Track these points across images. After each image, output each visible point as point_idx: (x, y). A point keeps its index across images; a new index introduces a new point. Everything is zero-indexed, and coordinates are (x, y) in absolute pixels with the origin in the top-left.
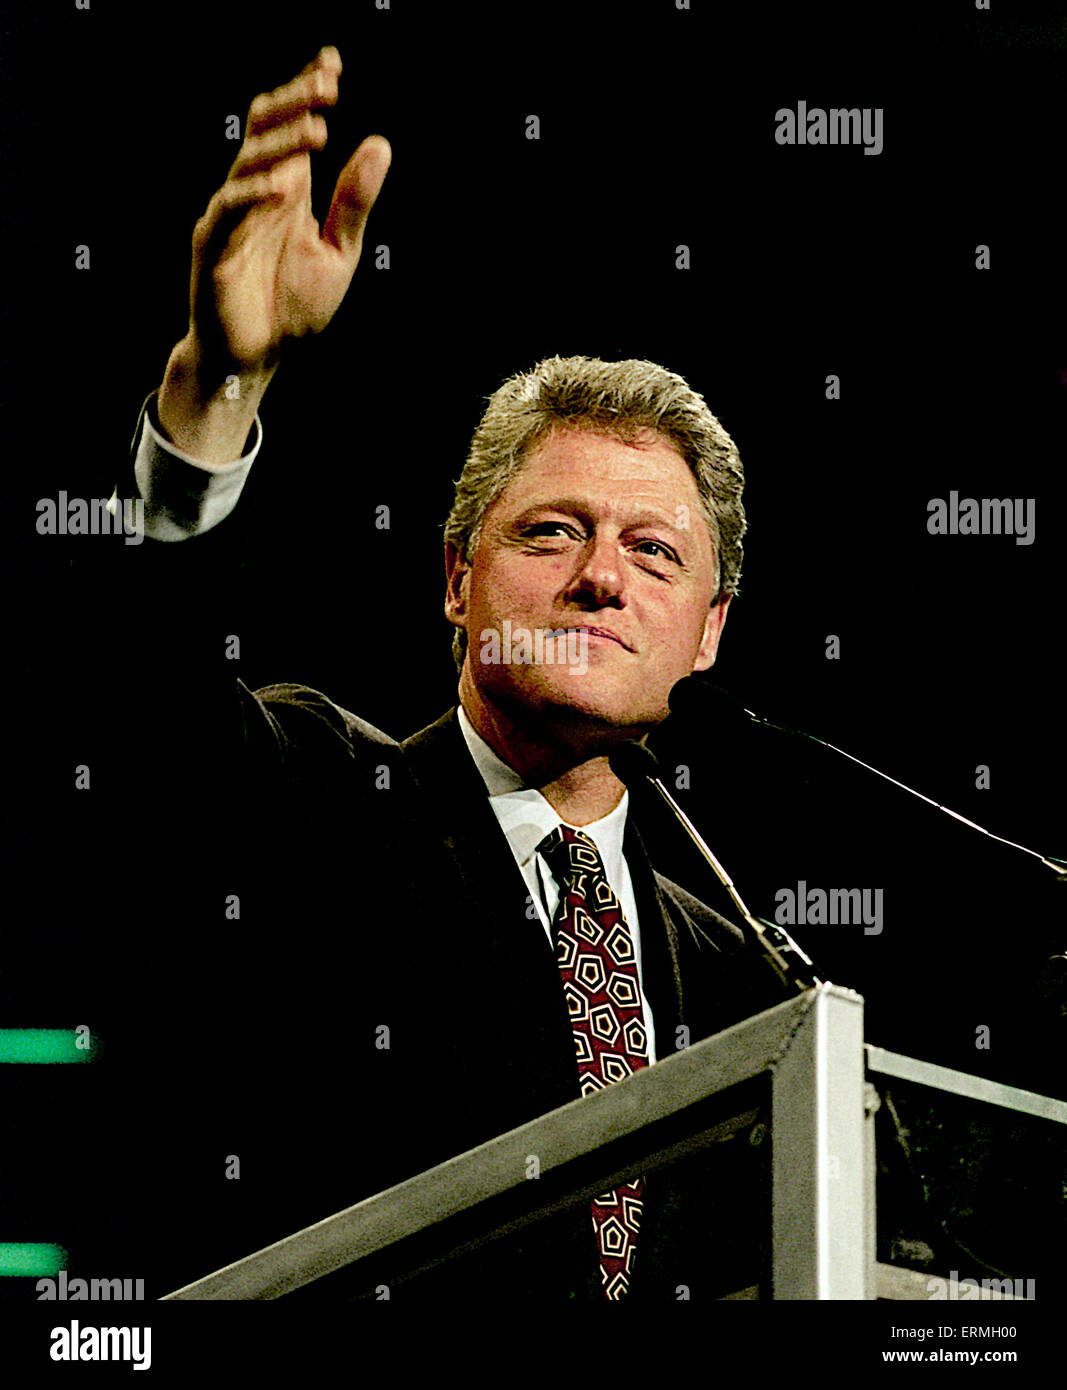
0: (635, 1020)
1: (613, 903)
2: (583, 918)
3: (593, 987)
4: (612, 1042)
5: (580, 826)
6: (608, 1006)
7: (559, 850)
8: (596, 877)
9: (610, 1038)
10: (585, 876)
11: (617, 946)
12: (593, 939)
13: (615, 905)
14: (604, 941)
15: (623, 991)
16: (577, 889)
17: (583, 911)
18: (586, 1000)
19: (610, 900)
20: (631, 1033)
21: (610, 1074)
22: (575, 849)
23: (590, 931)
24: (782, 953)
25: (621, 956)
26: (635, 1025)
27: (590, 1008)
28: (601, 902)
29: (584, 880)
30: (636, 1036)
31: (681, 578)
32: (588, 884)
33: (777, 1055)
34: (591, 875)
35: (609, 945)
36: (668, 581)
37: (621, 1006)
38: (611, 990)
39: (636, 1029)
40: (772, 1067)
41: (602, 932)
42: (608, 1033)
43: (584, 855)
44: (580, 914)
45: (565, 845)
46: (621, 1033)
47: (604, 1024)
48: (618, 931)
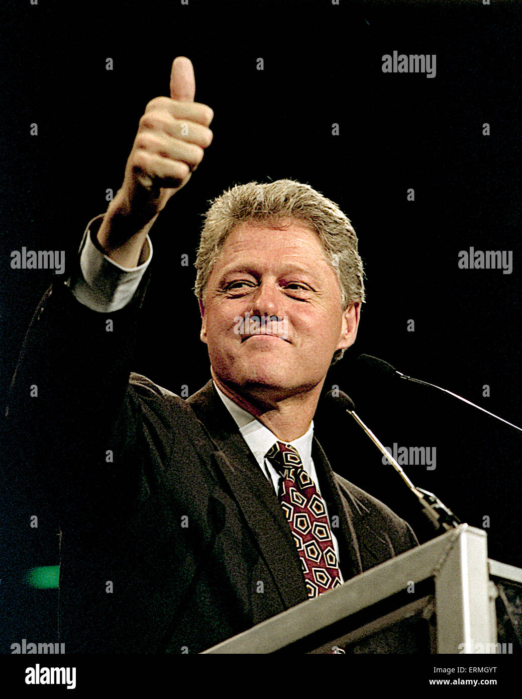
0: (329, 548)
1: (311, 483)
2: (294, 493)
3: (304, 531)
4: (318, 561)
5: (288, 442)
6: (314, 541)
7: (277, 456)
8: (300, 470)
9: (317, 559)
10: (294, 470)
11: (315, 507)
12: (302, 504)
13: (311, 484)
14: (308, 505)
15: (321, 532)
16: (289, 477)
17: (295, 489)
18: (301, 539)
19: (309, 482)
20: (328, 555)
21: (319, 580)
22: (286, 455)
23: (299, 500)
24: (435, 508)
25: (318, 513)
26: (329, 551)
27: (304, 543)
28: (303, 483)
29: (293, 472)
30: (330, 557)
31: (317, 299)
32: (295, 473)
33: (438, 567)
34: (297, 468)
35: (311, 507)
36: (308, 302)
37: (320, 541)
38: (314, 532)
39: (330, 553)
40: (435, 573)
41: (306, 500)
42: (315, 557)
43: (292, 458)
44: (293, 491)
45: (281, 453)
46: (322, 556)
47: (312, 552)
48: (315, 499)
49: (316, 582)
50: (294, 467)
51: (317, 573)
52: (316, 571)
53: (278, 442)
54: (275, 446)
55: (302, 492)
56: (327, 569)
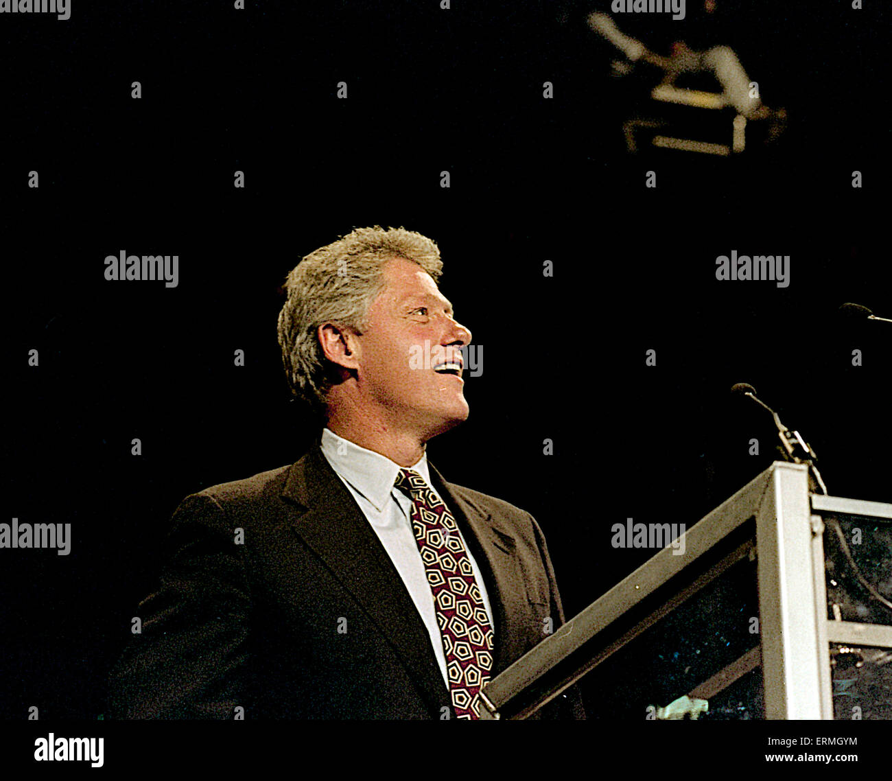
0: (463, 558)
1: (440, 502)
2: (425, 512)
4: (454, 571)
6: (448, 554)
8: (427, 491)
10: (422, 491)
11: (447, 523)
12: (433, 522)
15: (454, 545)
16: (419, 498)
17: (424, 509)
18: (436, 553)
19: (438, 501)
20: (463, 565)
21: (455, 588)
25: (450, 527)
26: (464, 561)
28: (433, 503)
29: (422, 493)
30: (466, 566)
33: (758, 506)
34: (424, 490)
38: (448, 545)
39: (465, 563)
42: (451, 567)
43: (418, 481)
44: (423, 511)
45: (406, 479)
46: (458, 566)
47: (448, 563)
48: (446, 516)
49: (452, 590)
50: (422, 489)
51: (454, 583)
52: (452, 581)
53: (401, 470)
54: (400, 474)
55: (433, 510)
56: (463, 577)
